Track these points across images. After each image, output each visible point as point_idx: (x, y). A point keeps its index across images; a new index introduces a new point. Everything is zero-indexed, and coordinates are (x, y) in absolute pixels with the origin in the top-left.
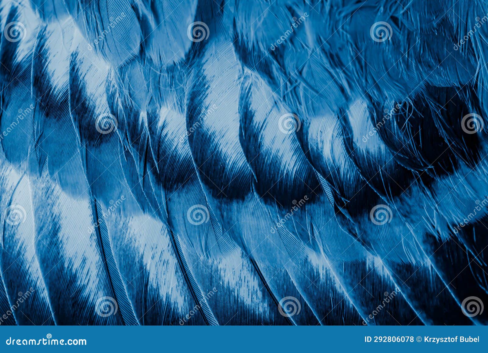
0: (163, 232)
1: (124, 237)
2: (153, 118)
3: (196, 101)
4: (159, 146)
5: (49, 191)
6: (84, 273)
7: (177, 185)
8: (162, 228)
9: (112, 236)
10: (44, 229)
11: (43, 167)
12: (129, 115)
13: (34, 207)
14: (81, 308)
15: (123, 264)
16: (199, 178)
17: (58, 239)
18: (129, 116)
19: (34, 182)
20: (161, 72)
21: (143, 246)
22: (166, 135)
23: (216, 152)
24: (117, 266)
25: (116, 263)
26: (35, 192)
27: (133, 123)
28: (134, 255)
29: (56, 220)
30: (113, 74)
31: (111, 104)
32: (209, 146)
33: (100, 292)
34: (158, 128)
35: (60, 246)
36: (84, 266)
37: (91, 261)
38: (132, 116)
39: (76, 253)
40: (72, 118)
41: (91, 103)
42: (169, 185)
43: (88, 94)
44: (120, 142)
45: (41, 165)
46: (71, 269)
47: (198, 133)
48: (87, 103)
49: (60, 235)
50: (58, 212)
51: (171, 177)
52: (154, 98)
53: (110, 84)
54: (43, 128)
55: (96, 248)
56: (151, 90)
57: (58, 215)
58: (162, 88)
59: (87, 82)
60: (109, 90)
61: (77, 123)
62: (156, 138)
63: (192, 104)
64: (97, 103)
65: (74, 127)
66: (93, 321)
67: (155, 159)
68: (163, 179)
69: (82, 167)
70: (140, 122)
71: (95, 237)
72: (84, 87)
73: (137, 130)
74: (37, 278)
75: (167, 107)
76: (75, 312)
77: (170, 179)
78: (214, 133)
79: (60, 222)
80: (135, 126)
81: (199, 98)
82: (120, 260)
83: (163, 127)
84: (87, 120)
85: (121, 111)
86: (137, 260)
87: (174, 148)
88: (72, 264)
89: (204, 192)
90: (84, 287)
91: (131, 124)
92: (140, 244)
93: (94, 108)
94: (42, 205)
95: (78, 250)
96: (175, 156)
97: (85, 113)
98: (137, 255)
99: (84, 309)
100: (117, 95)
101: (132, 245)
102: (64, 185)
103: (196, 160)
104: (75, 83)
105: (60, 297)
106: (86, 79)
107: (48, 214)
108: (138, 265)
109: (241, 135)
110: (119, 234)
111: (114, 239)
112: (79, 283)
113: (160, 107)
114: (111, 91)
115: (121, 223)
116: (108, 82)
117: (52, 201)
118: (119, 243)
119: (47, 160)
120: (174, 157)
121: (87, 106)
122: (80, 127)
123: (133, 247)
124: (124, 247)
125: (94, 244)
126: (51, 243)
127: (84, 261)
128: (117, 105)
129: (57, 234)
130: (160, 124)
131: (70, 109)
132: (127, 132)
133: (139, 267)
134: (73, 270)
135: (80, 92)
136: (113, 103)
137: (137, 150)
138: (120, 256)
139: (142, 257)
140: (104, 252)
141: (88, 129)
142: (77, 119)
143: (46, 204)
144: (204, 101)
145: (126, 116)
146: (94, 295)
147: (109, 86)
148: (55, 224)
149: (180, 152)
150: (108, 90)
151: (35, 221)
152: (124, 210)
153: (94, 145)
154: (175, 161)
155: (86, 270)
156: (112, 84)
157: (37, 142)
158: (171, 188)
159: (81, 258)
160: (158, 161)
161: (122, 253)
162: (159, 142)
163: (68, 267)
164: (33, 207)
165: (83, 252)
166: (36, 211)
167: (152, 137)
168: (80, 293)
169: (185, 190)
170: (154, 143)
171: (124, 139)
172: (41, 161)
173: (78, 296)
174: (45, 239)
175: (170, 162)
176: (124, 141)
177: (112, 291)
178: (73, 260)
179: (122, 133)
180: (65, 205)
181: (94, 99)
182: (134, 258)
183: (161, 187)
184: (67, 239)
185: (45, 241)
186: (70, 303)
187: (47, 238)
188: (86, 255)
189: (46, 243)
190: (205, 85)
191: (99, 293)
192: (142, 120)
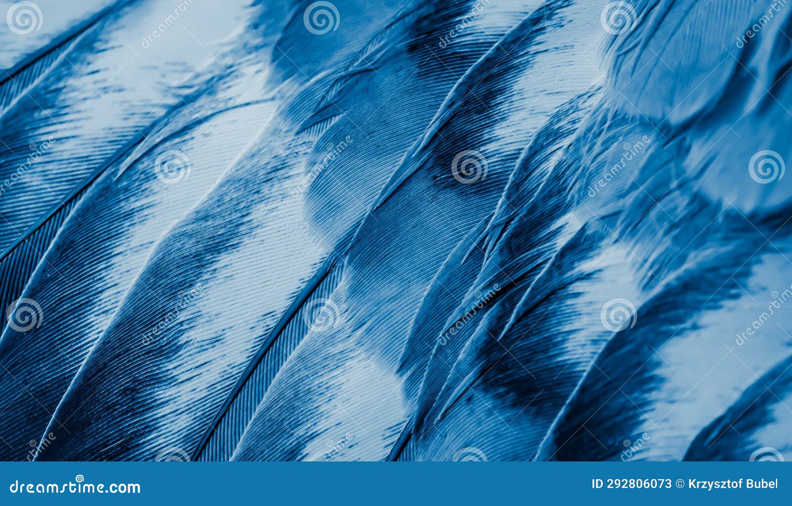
0: (388, 433)
1: (319, 374)
2: (585, 246)
3: (690, 297)
4: (547, 299)
5: (282, 172)
6: (196, 360)
7: (507, 392)
8: (395, 423)
9: (303, 352)
10: (209, 223)
11: (314, 125)
12: (550, 196)
13: (233, 170)
14: (132, 410)
15: (273, 413)
16: (556, 421)
17: (212, 262)
18: (547, 195)
19: (275, 132)
20: (680, 186)
21: (332, 421)
22: (577, 295)
23: (631, 413)
24: (260, 408)
25: (264, 399)
26: (259, 150)
27: (542, 214)
28: (305, 419)
29: (242, 228)
30: (594, 102)
31: (538, 147)
32: (631, 392)
33: (186, 416)
34: (576, 270)
35: (205, 277)
36: (207, 349)
37: (224, 353)
38: (553, 201)
39: (216, 315)
40: (447, 98)
41: (504, 107)
42: (494, 376)
43: (516, 87)
44: (487, 222)
45: (318, 118)
46: (182, 332)
47: (636, 352)
48: (499, 99)
49: (224, 259)
50: (260, 219)
51: (511, 369)
52: (622, 217)
53: (571, 111)
54: (384, 63)
55: (253, 341)
56: (629, 200)
57: (255, 225)
58: (653, 214)
59: (535, 66)
60: (559, 121)
61: (447, 114)
62: (555, 282)
63: (677, 294)
64: (515, 117)
65: (436, 116)
66: (128, 449)
67: (518, 313)
68: (495, 355)
69: (380, 191)
70: (553, 227)
71: (272, 323)
72: (519, 69)
73: (537, 233)
74: (113, 283)
75: (629, 254)
76: (116, 404)
77: (508, 370)
78: (662, 380)
79: (246, 240)
80: (540, 223)
81: (700, 297)
82: (276, 401)
83: (586, 277)
84: (468, 127)
85: (542, 174)
86: (301, 431)
87: (567, 328)
88: (192, 325)
89: (539, 452)
90: (172, 381)
91: (537, 213)
92: (331, 413)
93: (503, 119)
94: (247, 182)
95: (224, 314)
96: (556, 345)
97: (479, 112)
98: (309, 425)
99: (134, 415)
100: (566, 142)
101: (320, 400)
102: (318, 188)
103: (583, 389)
104: (514, 47)
105: (119, 355)
106: (539, 57)
107: (242, 205)
108: (292, 442)
109: (705, 433)
110: (317, 360)
111: (302, 358)
112: (171, 366)
113: (616, 241)
114: (560, 124)
115: (340, 347)
116: (573, 107)
117: (268, 192)
118: (304, 373)
119: (335, 120)
120: (551, 344)
121: (493, 103)
122: (445, 126)
123: (316, 406)
124: (303, 388)
125: (260, 332)
126: (198, 256)
127: (216, 341)
128: (546, 159)
129: (219, 253)
130: (586, 266)
131: (460, 81)
132: (517, 218)
133: (290, 447)
134: (186, 335)
135: (506, 71)
136: (542, 148)
137: (502, 264)
138: (281, 395)
139: (312, 437)
140: (260, 361)
141: (454, 143)
142: (455, 106)
143: (255, 187)
144: (704, 312)
145: (543, 190)
146: (172, 410)
147: (566, 113)
148: (233, 234)
149: (569, 345)
150: (558, 117)
151: (210, 194)
152: (368, 331)
153: (435, 177)
154: (546, 350)
155: (204, 357)
156: (574, 115)
157: (352, 75)
158: (492, 385)
159: (216, 330)
160: (518, 320)
161: (290, 393)
162: (554, 292)
163: (181, 323)
164: (231, 170)
165: (228, 326)
166: (228, 181)
167: (550, 272)
168: (155, 384)
169: (509, 413)
170: (543, 285)
171: (499, 225)
172: (325, 111)
173: (147, 385)
174: (194, 240)
175: (538, 343)
176: (494, 227)
177: (206, 438)
178: (200, 321)
179: (506, 211)
180: (281, 220)
181: (516, 104)
182: (297, 424)
183: (476, 365)
184: (226, 277)
185: (191, 242)
186: (125, 381)
187: (199, 242)
188: (228, 334)
189: (190, 246)
190: (734, 286)
191: (184, 416)
192: (561, 227)
